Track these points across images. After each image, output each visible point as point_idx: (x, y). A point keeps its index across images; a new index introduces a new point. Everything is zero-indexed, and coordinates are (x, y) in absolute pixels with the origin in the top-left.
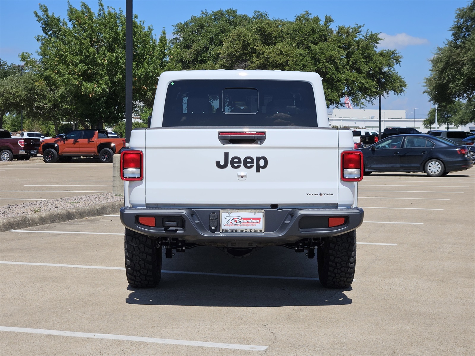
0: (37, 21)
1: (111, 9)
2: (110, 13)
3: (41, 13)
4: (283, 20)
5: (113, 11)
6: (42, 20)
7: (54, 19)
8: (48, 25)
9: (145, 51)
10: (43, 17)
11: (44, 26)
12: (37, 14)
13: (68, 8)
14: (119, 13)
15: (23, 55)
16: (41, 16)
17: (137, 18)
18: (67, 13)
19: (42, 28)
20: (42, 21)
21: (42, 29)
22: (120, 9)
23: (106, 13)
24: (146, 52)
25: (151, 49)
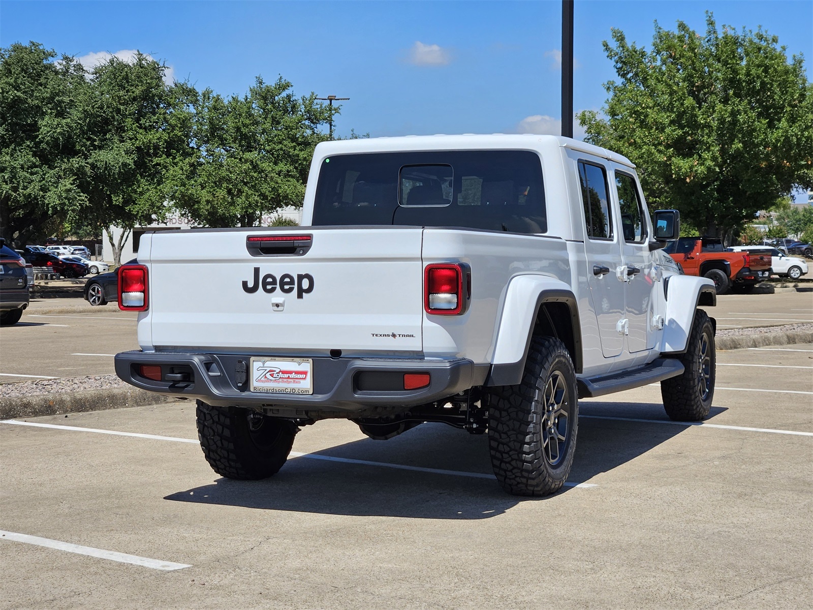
0: (608, 57)
1: (728, 29)
2: (726, 37)
3: (614, 45)
5: (731, 33)
6: (615, 56)
7: (636, 52)
8: (624, 63)
9: (785, 99)
10: (617, 51)
11: (619, 65)
12: (607, 45)
13: (655, 33)
14: (742, 36)
15: (584, 115)
16: (615, 49)
17: (777, 42)
19: (617, 68)
20: (617, 57)
21: (616, 70)
22: (744, 28)
23: (720, 36)
24: (786, 101)
25: (796, 96)
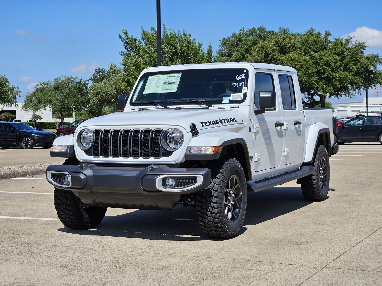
4: (301, 34)
18: (141, 35)
